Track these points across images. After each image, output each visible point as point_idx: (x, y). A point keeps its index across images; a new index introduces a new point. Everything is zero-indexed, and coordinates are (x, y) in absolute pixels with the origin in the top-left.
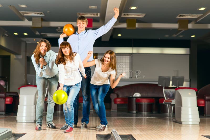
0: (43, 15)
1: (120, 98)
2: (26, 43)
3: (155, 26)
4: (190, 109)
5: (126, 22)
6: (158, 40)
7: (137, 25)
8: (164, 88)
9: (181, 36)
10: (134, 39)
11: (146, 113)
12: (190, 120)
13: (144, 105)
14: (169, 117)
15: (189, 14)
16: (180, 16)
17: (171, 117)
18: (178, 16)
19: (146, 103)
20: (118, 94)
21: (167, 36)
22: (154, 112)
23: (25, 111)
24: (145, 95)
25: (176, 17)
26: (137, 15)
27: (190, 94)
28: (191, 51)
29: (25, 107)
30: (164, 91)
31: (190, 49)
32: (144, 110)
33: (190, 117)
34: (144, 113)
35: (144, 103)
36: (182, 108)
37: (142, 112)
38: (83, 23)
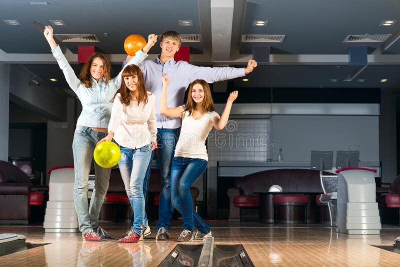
0: (97, 41)
1: (245, 196)
3: (306, 59)
4: (363, 206)
7: (272, 58)
8: (321, 172)
9: (361, 81)
10: (273, 88)
11: (292, 222)
12: (364, 227)
13: (288, 207)
14: (332, 226)
15: (367, 34)
16: (350, 39)
18: (346, 39)
19: (292, 203)
20: (243, 189)
21: (335, 80)
22: (308, 221)
23: (59, 212)
24: (287, 190)
25: (344, 42)
26: (269, 38)
28: (381, 110)
29: (59, 205)
30: (323, 178)
32: (288, 217)
33: (364, 220)
34: (288, 223)
35: (289, 203)
36: (349, 205)
37: (286, 220)
38: (174, 44)
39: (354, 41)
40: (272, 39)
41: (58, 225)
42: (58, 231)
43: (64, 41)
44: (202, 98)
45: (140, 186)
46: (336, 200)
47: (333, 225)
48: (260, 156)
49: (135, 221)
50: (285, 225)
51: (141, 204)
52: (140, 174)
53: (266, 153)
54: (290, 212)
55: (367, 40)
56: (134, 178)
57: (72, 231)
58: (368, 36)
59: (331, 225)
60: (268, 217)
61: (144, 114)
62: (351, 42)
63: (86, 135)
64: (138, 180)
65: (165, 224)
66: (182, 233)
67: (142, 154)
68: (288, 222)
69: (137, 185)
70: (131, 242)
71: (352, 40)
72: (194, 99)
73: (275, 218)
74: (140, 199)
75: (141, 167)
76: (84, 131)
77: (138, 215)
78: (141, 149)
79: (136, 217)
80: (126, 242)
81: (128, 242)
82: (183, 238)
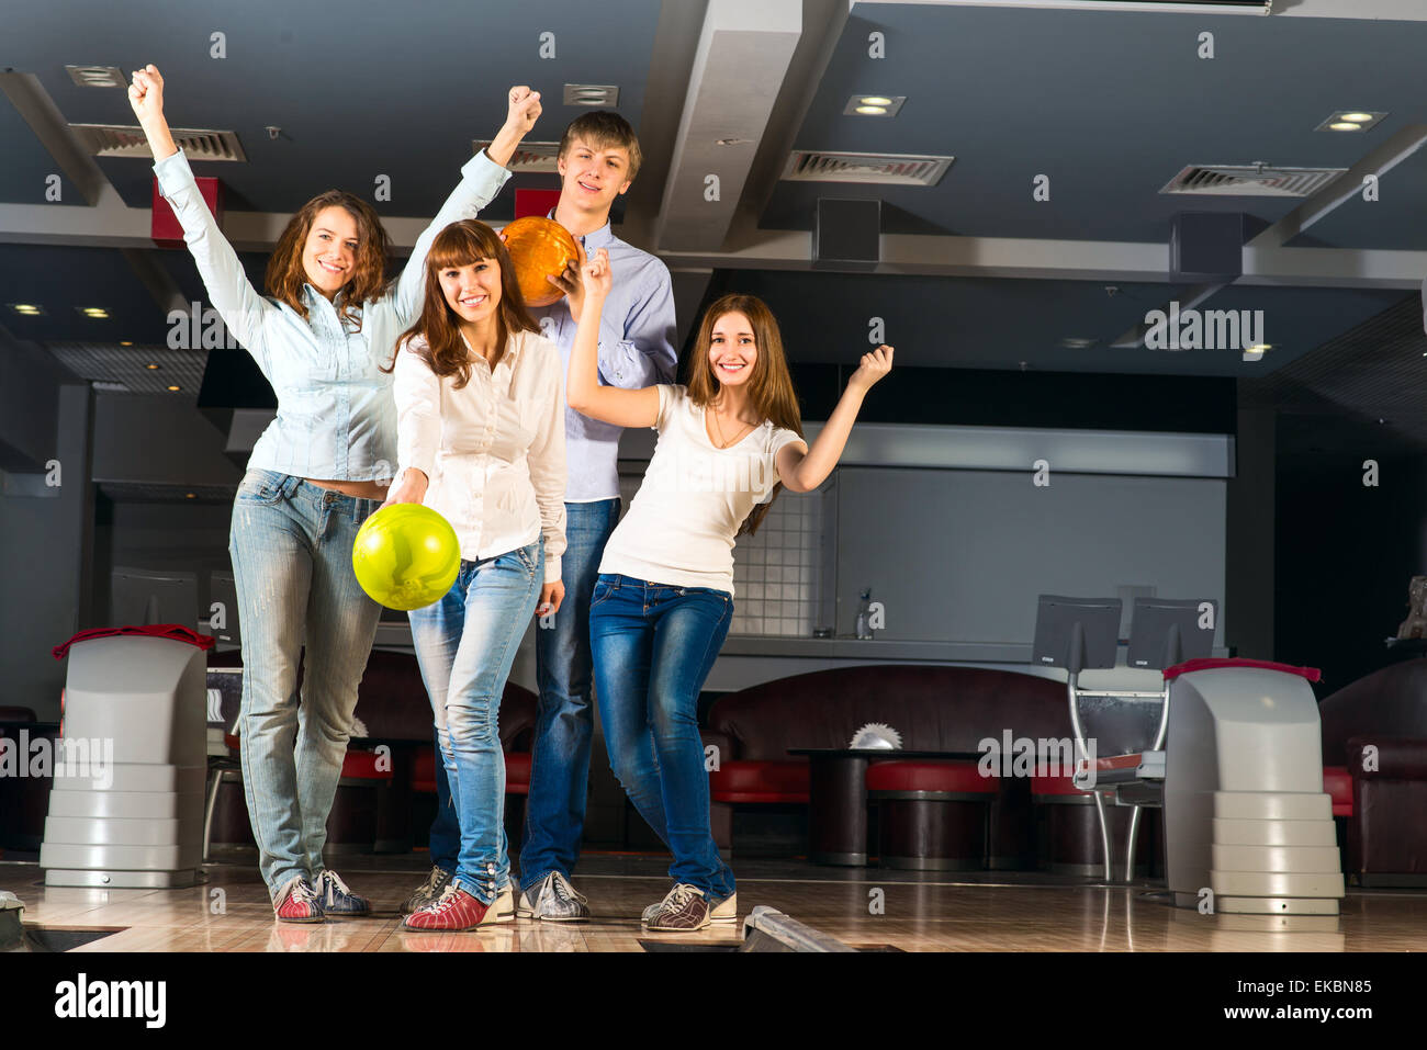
0: (233, 158)
1: (751, 765)
2: (93, 393)
3: (1002, 254)
4: (1274, 807)
5: (813, 229)
6: (1014, 376)
10: (845, 366)
11: (937, 864)
12: (1279, 885)
13: (923, 807)
14: (1110, 883)
15: (1256, 165)
16: (1187, 181)
17: (1124, 883)
18: (1174, 180)
19: (940, 794)
21: (1080, 343)
23: (101, 806)
24: (923, 745)
25: (1161, 192)
26: (889, 168)
27: (1268, 702)
28: (1239, 457)
30: (1078, 697)
31: (1233, 440)
32: (922, 845)
33: (1278, 860)
34: (922, 867)
35: (926, 791)
36: (1224, 801)
37: (914, 855)
38: (610, 164)
39: (1202, 190)
40: (900, 170)
41: (97, 858)
42: (96, 879)
43: (103, 153)
44: (749, 369)
45: (487, 706)
46: (1161, 781)
47: (1113, 877)
48: (781, 618)
49: (466, 846)
50: (912, 872)
51: (492, 779)
52: (491, 658)
53: (804, 608)
54: (931, 825)
55: (1251, 188)
56: (467, 672)
57: (151, 880)
58: (1261, 171)
59: (1108, 878)
60: (842, 846)
61: (514, 417)
62: (1189, 191)
63: (278, 501)
64: (480, 683)
65: (561, 860)
66: (669, 896)
67: (502, 578)
68: (922, 863)
69: (476, 700)
70: (450, 929)
71: (1194, 187)
72: (718, 371)
73: (870, 849)
74: (487, 760)
75: (499, 632)
76: (273, 488)
77: (477, 824)
78: (497, 560)
79: (469, 830)
80: (430, 929)
81: (441, 929)
82: (670, 917)
